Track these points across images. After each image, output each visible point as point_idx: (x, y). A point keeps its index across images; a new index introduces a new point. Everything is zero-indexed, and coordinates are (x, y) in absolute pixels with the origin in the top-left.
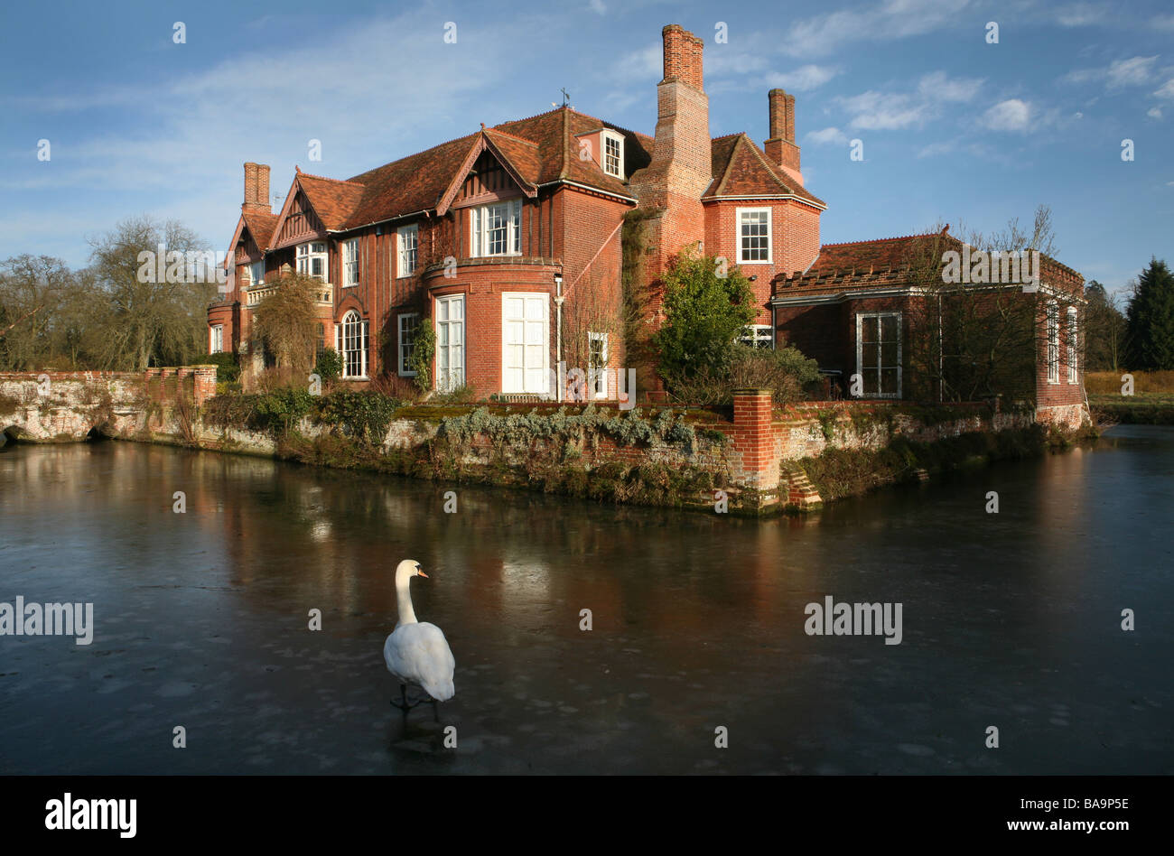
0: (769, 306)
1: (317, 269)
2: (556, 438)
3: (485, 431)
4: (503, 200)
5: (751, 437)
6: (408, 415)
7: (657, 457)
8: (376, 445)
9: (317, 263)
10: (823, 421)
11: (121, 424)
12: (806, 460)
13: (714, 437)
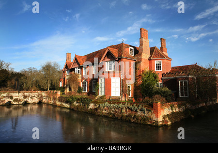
0: (161, 79)
1: (79, 72)
2: (120, 109)
3: (107, 107)
4: (111, 60)
5: (156, 111)
6: (93, 102)
7: (139, 114)
8: (88, 108)
9: (78, 71)
10: (171, 107)
11: (44, 100)
12: (168, 115)
13: (149, 111)
